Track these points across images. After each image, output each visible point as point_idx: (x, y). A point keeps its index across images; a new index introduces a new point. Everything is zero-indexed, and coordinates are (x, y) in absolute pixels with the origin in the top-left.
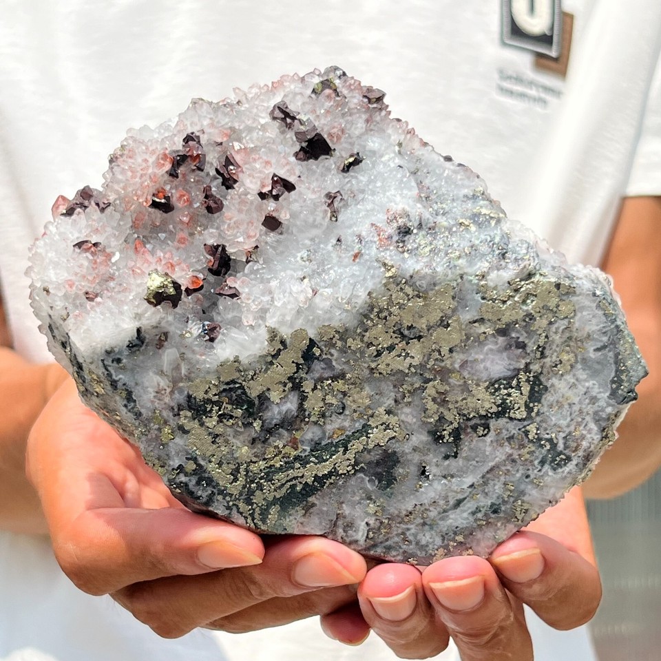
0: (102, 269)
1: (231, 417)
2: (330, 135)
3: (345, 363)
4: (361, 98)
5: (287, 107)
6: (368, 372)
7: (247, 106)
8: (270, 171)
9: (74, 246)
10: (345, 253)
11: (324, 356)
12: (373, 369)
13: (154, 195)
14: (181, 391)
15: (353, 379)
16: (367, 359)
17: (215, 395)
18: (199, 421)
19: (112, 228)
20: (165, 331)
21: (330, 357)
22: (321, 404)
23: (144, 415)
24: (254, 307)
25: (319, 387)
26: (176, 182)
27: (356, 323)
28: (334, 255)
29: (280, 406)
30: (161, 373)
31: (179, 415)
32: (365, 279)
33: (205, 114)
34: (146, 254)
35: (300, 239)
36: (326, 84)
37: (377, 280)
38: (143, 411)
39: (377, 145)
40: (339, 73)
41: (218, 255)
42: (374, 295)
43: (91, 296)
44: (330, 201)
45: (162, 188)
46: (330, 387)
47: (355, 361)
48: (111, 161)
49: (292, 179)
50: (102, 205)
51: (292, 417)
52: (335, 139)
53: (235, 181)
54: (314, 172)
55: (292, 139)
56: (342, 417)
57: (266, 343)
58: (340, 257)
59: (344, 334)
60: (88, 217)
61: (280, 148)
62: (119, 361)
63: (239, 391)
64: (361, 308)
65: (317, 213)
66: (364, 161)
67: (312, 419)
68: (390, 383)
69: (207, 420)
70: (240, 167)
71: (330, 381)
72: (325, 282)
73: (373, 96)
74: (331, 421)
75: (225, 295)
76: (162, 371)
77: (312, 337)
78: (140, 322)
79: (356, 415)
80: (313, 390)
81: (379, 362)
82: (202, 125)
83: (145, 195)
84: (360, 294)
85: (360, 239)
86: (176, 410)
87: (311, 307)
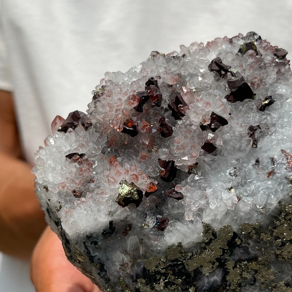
0: (86, 174)
1: (174, 284)
2: (253, 84)
3: (257, 250)
4: (273, 56)
5: (221, 62)
6: (274, 257)
7: (190, 58)
8: (210, 110)
9: (67, 156)
10: (262, 171)
11: (243, 245)
12: (278, 255)
13: (125, 124)
14: (139, 265)
15: (263, 261)
16: (274, 248)
17: (163, 268)
18: (151, 286)
19: (93, 143)
20: (130, 223)
21: (248, 246)
22: (239, 278)
23: (112, 281)
24: (194, 208)
25: (238, 266)
26: (141, 115)
27: (267, 222)
28: (254, 172)
29: (209, 278)
30: (125, 252)
31: (136, 281)
32: (276, 191)
33: (161, 64)
34: (118, 167)
35: (229, 159)
36: (250, 46)
37: (286, 193)
38: (111, 278)
39: (284, 91)
40: (256, 37)
41: (169, 168)
42: (283, 203)
43: (77, 194)
44: (252, 133)
45: (131, 120)
46: (246, 266)
47: (265, 248)
48: (95, 98)
49: (226, 116)
50: (86, 125)
51: (217, 286)
52: (256, 87)
53: (183, 115)
54: (240, 111)
55: (225, 86)
56: (253, 287)
57: (202, 234)
58: (258, 174)
59: (258, 230)
60: (77, 134)
61: (216, 92)
62: (96, 243)
63: (181, 267)
64: (272, 212)
65: (243, 142)
66: (275, 103)
67: (231, 288)
68: (289, 265)
69: (157, 286)
70: (186, 105)
71: (246, 262)
72: (246, 191)
73: (279, 54)
74: (245, 289)
75: (173, 198)
76: (126, 251)
77: (235, 231)
78: (113, 218)
79: (263, 286)
80: (233, 268)
81: (283, 250)
82: (158, 72)
83: (119, 124)
84: (273, 203)
85: (273, 161)
86: (135, 278)
87: (236, 210)
